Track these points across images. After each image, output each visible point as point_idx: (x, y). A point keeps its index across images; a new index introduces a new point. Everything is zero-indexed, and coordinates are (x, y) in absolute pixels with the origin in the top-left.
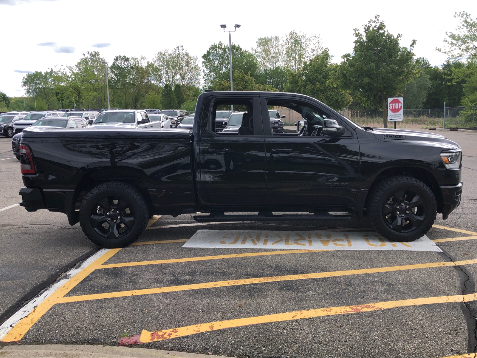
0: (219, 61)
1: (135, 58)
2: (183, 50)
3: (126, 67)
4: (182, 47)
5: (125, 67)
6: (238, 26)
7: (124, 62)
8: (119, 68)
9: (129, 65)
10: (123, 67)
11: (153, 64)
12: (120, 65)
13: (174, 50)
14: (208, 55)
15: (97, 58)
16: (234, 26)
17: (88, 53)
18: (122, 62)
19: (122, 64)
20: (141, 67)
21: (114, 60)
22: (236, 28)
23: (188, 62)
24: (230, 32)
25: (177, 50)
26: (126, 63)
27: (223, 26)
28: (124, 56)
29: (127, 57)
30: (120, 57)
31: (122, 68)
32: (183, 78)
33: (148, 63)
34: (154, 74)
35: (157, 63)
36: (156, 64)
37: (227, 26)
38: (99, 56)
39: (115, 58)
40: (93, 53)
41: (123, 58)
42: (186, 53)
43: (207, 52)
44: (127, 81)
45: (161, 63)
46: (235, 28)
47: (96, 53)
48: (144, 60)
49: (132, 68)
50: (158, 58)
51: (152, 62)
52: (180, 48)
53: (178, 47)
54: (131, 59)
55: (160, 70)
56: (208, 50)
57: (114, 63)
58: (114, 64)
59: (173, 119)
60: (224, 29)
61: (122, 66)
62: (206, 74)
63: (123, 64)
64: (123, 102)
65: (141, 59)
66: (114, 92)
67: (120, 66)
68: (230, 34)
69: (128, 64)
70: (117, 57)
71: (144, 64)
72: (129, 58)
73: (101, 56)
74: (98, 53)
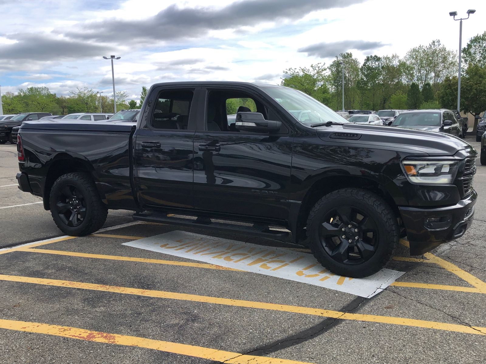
0: (482, 54)
1: (387, 57)
2: (439, 45)
3: (377, 67)
4: (439, 41)
5: (375, 68)
6: (471, 12)
7: (375, 62)
8: (369, 68)
9: (380, 64)
10: (374, 67)
11: (405, 62)
12: (370, 65)
13: (428, 46)
14: (468, 49)
15: (349, 59)
16: (467, 13)
17: (341, 55)
18: (373, 62)
19: (373, 64)
20: (393, 67)
21: (365, 60)
22: (470, 14)
23: (445, 59)
24: (461, 19)
25: (433, 46)
26: (377, 63)
27: (453, 14)
28: (376, 55)
29: (378, 56)
30: (371, 57)
31: (372, 68)
32: (437, 76)
33: (400, 61)
34: (406, 73)
35: (410, 61)
36: (408, 63)
37: (458, 13)
38: (351, 57)
39: (366, 58)
40: (346, 54)
41: (374, 58)
42: (443, 48)
43: (467, 46)
44: (377, 82)
45: (413, 61)
46: (468, 14)
47: (348, 54)
48: (395, 59)
49: (383, 67)
50: (411, 56)
51: (404, 60)
52: (436, 44)
53: (434, 42)
54: (382, 59)
55: (412, 69)
56: (469, 43)
57: (365, 63)
58: (364, 65)
59: (388, 120)
60: (454, 17)
61: (372, 66)
62: (464, 70)
63: (375, 64)
64: (371, 103)
65: (392, 58)
66: (363, 94)
67: (370, 67)
68: (461, 23)
69: (378, 64)
70: (369, 57)
71: (396, 63)
72: (380, 57)
73: (353, 57)
74: (351, 54)
